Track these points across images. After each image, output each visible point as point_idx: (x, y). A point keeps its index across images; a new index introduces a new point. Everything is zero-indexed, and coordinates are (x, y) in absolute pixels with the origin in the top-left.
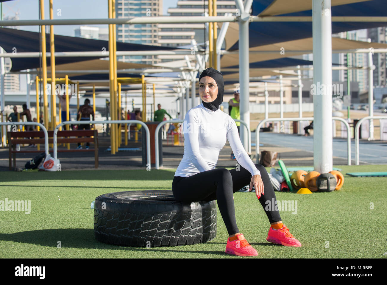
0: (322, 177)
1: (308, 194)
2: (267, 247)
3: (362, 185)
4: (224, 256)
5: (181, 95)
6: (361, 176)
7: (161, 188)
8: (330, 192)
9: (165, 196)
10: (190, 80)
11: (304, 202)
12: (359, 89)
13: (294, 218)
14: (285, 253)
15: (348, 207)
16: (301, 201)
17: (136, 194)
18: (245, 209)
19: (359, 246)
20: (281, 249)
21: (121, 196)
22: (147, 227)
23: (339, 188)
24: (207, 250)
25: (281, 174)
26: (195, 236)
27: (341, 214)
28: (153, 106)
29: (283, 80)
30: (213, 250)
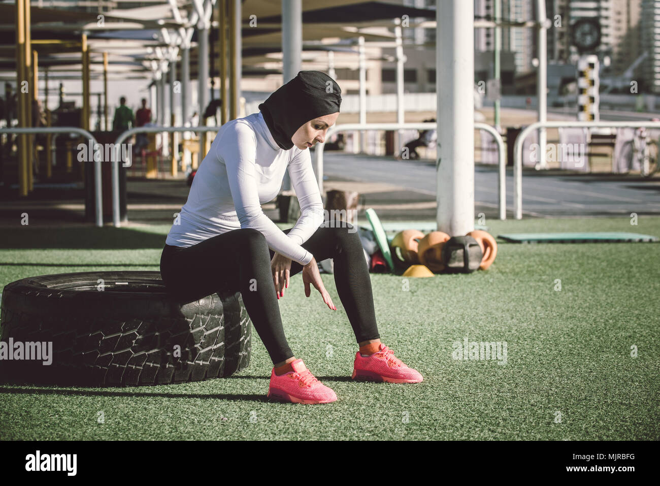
0: (454, 244)
1: (426, 278)
2: (354, 385)
3: (532, 259)
4: (268, 403)
5: (158, 76)
6: (529, 241)
7: (129, 265)
8: (470, 275)
9: (146, 283)
10: (179, 46)
11: (418, 293)
12: (515, 66)
13: (403, 325)
14: (391, 397)
15: (508, 303)
16: (413, 291)
17: (86, 280)
18: (302, 308)
19: (536, 382)
20: (383, 390)
21: (56, 284)
22: (109, 345)
23: (487, 264)
24: (234, 392)
25: (371, 238)
26: (208, 363)
27: (496, 319)
28: (103, 97)
29: (366, 47)
30: (245, 393)
